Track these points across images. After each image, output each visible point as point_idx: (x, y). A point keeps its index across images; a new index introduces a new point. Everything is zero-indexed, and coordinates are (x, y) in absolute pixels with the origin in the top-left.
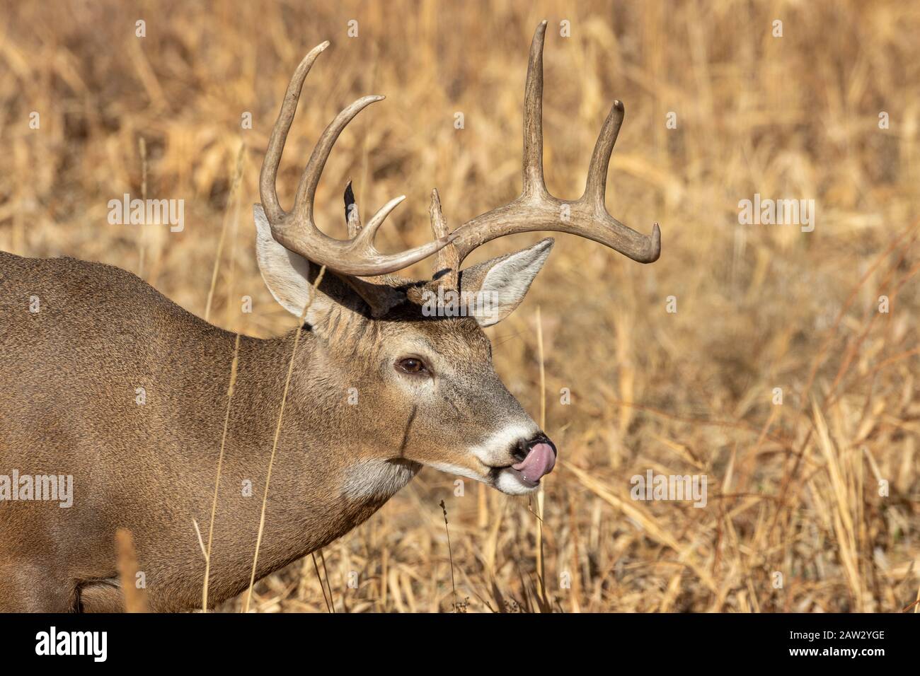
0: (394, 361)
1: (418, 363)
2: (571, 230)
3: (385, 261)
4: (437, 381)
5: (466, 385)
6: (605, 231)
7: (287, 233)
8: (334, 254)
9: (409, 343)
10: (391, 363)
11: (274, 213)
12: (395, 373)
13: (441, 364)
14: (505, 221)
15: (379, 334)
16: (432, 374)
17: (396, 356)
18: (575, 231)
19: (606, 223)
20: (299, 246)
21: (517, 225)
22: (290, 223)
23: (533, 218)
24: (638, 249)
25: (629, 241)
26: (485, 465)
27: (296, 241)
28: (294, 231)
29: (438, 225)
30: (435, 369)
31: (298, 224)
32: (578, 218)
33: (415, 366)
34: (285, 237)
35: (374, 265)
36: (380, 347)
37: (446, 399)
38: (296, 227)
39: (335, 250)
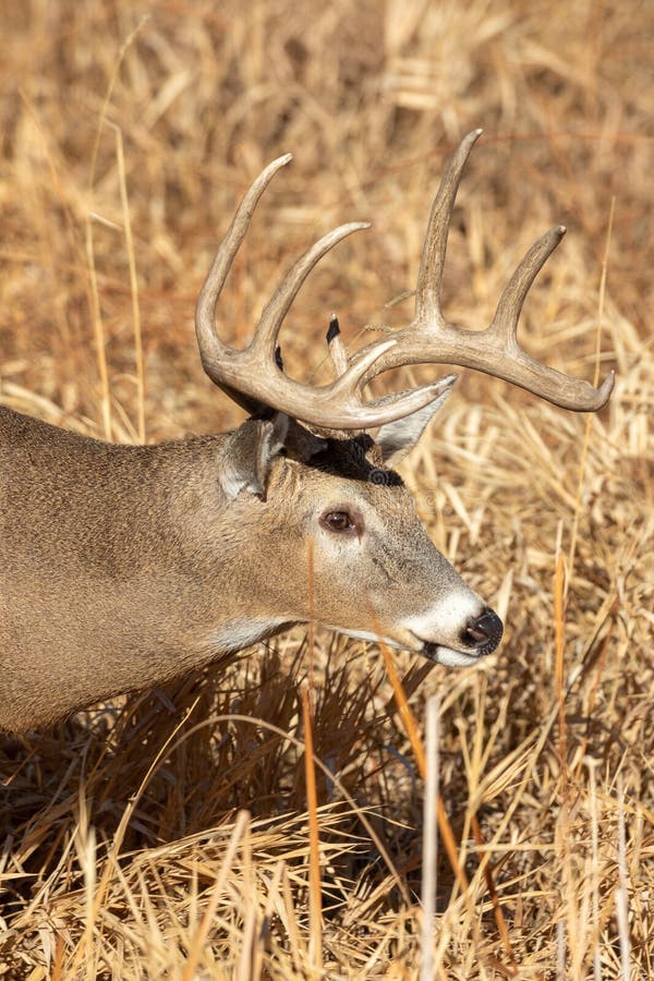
0: (320, 515)
1: (345, 518)
2: (474, 365)
3: (370, 414)
4: (365, 538)
5: (396, 545)
6: (519, 369)
7: (243, 373)
8: (305, 402)
9: (337, 491)
10: (317, 516)
11: (215, 346)
12: (320, 529)
13: (372, 519)
14: (400, 351)
15: (299, 483)
16: (360, 531)
17: (320, 509)
18: (479, 367)
19: (522, 361)
20: (259, 389)
21: (412, 355)
22: (246, 362)
23: (430, 349)
24: (569, 394)
25: (556, 384)
26: (419, 639)
27: (255, 383)
28: (252, 372)
29: (340, 355)
30: (366, 522)
31: (259, 364)
32: (484, 353)
33: (341, 522)
34: (238, 378)
35: (356, 419)
36: (300, 497)
37: (375, 561)
38: (256, 368)
39: (306, 398)
